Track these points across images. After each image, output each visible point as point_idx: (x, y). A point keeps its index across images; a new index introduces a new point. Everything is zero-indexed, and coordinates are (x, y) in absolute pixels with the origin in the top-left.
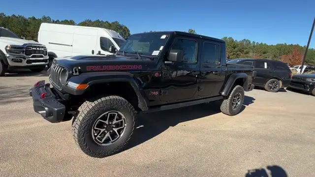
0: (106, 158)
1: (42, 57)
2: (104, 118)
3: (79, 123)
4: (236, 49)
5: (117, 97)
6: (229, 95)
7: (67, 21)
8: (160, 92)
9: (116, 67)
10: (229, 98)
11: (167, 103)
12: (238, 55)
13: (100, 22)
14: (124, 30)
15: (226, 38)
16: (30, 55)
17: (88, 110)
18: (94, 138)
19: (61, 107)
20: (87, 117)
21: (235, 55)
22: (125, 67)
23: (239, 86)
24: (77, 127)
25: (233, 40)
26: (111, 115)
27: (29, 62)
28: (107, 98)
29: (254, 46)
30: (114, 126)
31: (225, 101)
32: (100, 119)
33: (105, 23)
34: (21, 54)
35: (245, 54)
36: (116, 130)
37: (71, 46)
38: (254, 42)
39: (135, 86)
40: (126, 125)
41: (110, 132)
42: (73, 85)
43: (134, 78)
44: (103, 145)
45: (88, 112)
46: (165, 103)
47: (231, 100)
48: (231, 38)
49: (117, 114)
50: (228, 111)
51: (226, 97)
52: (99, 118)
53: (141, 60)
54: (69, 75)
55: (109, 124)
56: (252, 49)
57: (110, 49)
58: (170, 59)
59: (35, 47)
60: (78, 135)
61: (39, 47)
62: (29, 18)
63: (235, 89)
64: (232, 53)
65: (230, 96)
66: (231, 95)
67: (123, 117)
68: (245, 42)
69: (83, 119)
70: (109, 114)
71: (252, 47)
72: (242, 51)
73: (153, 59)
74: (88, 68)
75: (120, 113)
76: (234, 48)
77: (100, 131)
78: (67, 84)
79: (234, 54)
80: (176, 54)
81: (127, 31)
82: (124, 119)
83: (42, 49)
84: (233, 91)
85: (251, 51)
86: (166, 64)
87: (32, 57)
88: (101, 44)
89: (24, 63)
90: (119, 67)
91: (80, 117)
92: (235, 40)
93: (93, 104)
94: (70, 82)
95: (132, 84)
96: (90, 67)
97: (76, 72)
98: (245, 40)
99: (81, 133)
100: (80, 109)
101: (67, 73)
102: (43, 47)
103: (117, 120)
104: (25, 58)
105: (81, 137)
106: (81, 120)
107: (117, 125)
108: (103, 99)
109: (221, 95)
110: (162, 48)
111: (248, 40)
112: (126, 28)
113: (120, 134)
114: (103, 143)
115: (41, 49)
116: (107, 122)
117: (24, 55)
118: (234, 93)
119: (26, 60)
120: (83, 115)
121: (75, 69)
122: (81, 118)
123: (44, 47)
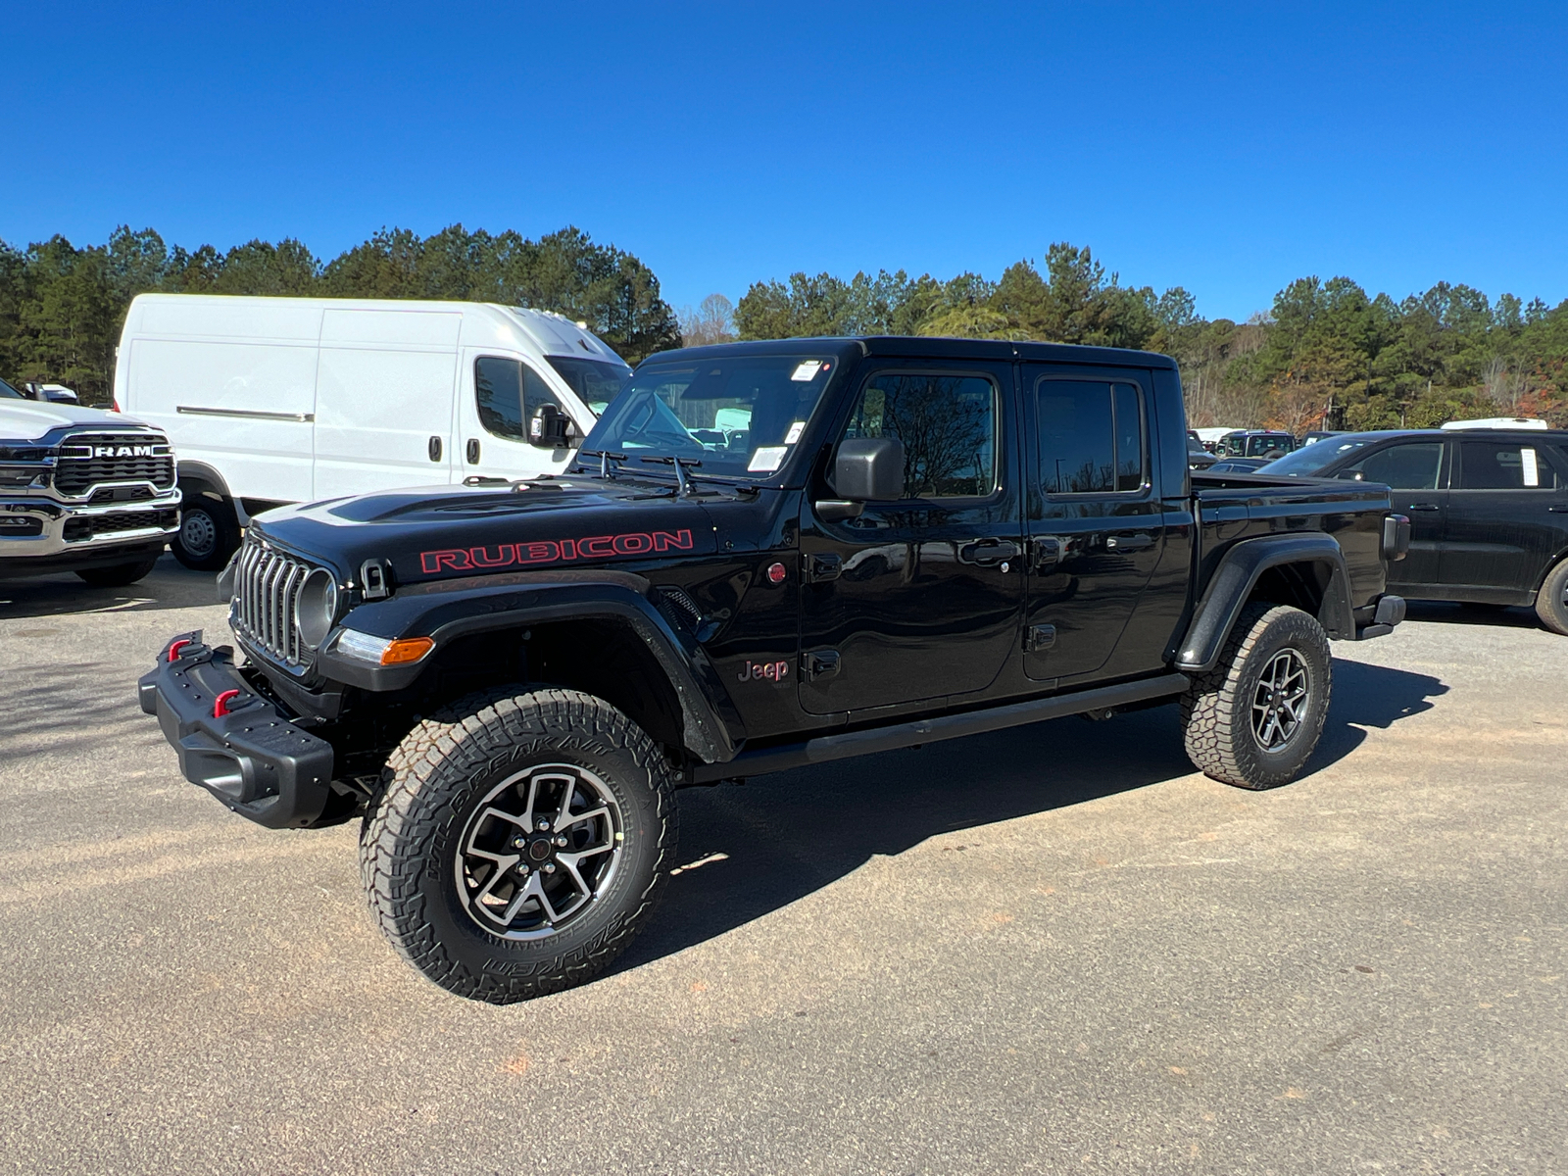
0: (526, 1004)
1: (147, 495)
2: (513, 801)
3: (395, 824)
4: (1387, 356)
5: (570, 695)
6: (1225, 665)
7: (264, 248)
8: (801, 661)
9: (561, 549)
10: (1229, 685)
11: (842, 721)
12: (1400, 393)
13: (468, 241)
14: (624, 283)
15: (1312, 284)
16: (80, 490)
17: (436, 759)
18: (465, 900)
19: (312, 750)
20: (430, 798)
21: (1380, 398)
22: (609, 545)
23: (1287, 609)
24: (389, 842)
25: (1361, 294)
26: (544, 784)
27: (77, 528)
28: (524, 700)
29: (1515, 330)
30: (562, 842)
31: (1205, 701)
32: (493, 804)
33: (501, 242)
34: (36, 489)
35: (1455, 383)
36: (570, 862)
37: (309, 418)
38: (1511, 303)
39: (660, 637)
40: (620, 836)
41: (543, 875)
42: (365, 647)
43: (653, 596)
44: (511, 935)
45: (437, 773)
46: (829, 720)
47: (1240, 695)
48: (1346, 282)
49: (572, 780)
50: (1229, 760)
51: (1210, 679)
52: (488, 798)
53: (694, 502)
54: (344, 596)
55: (537, 832)
56: (1502, 349)
57: (536, 426)
58: (839, 490)
59: (107, 441)
60: (392, 883)
61: (130, 442)
62: (32, 248)
63: (1260, 626)
64: (1362, 385)
65: (1234, 674)
66: (1238, 663)
67: (607, 795)
68: (1445, 306)
69: (416, 805)
70: (535, 780)
71: (1504, 337)
72: (1429, 369)
73: (753, 492)
74: (429, 561)
75: (586, 774)
76: (1373, 349)
77: (494, 865)
78: (336, 643)
79: (1372, 391)
80: (871, 458)
81: (638, 287)
82: (610, 806)
83: (148, 450)
84: (1249, 643)
85: (1496, 359)
86: (825, 511)
87: (95, 500)
88: (478, 389)
89: (53, 540)
90: (576, 548)
91: (401, 796)
92: (1372, 296)
93: (458, 733)
94: (349, 632)
95: (640, 630)
96: (437, 555)
97: (373, 581)
98: (1442, 288)
99: (405, 869)
100: (395, 760)
101: (333, 589)
102: (148, 440)
103: (575, 810)
104: (53, 510)
105: (405, 892)
106: (403, 811)
107: (577, 839)
108: (505, 706)
109: (1171, 666)
110: (795, 432)
111: (1461, 293)
112: (635, 264)
113: (593, 888)
114: (512, 927)
115: (138, 450)
116: (525, 822)
117: (52, 491)
118: (1259, 652)
119: (61, 522)
120: (414, 787)
121: (370, 571)
122: (403, 801)
123: (157, 440)
